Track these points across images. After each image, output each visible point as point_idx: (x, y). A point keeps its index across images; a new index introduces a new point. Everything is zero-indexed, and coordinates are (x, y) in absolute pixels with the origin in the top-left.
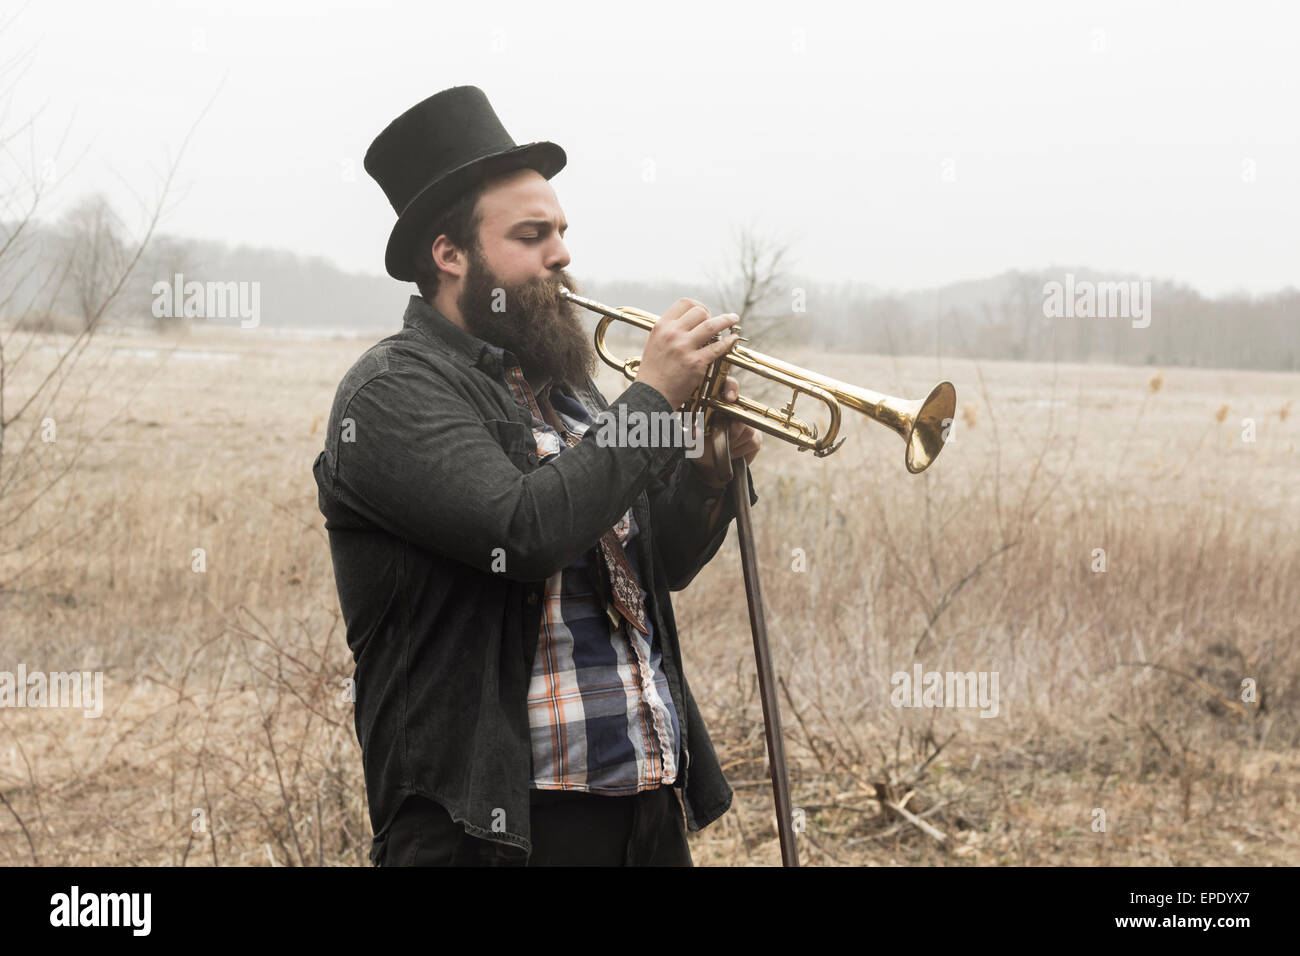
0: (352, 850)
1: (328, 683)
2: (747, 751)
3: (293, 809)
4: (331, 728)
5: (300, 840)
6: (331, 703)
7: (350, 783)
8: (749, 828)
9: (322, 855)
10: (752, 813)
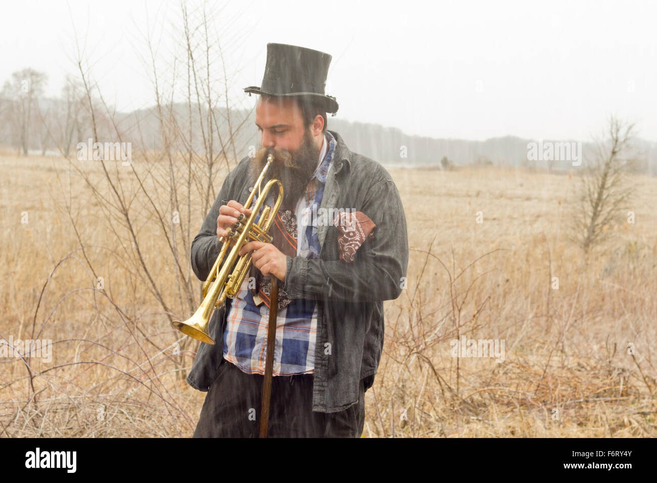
0: (409, 426)
1: (396, 342)
2: (611, 383)
3: (379, 405)
4: (398, 365)
5: (383, 420)
6: (398, 352)
7: (408, 392)
8: (612, 422)
9: (393, 429)
10: (614, 414)
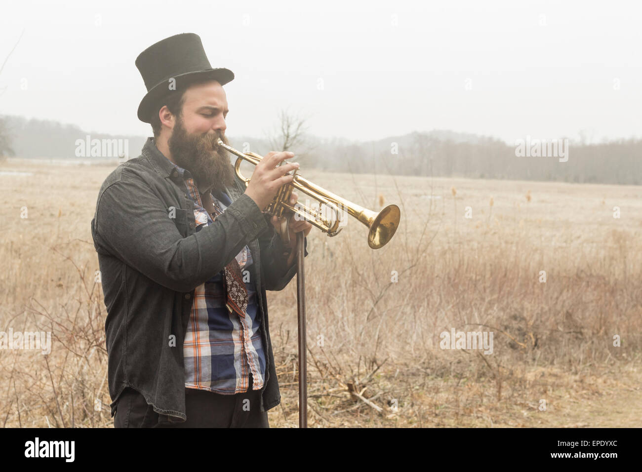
0: (89, 418)
1: (76, 336)
2: (285, 368)
3: (59, 399)
4: (78, 358)
5: (63, 414)
6: (78, 346)
7: (88, 386)
8: (286, 406)
9: (73, 421)
10: (287, 399)
